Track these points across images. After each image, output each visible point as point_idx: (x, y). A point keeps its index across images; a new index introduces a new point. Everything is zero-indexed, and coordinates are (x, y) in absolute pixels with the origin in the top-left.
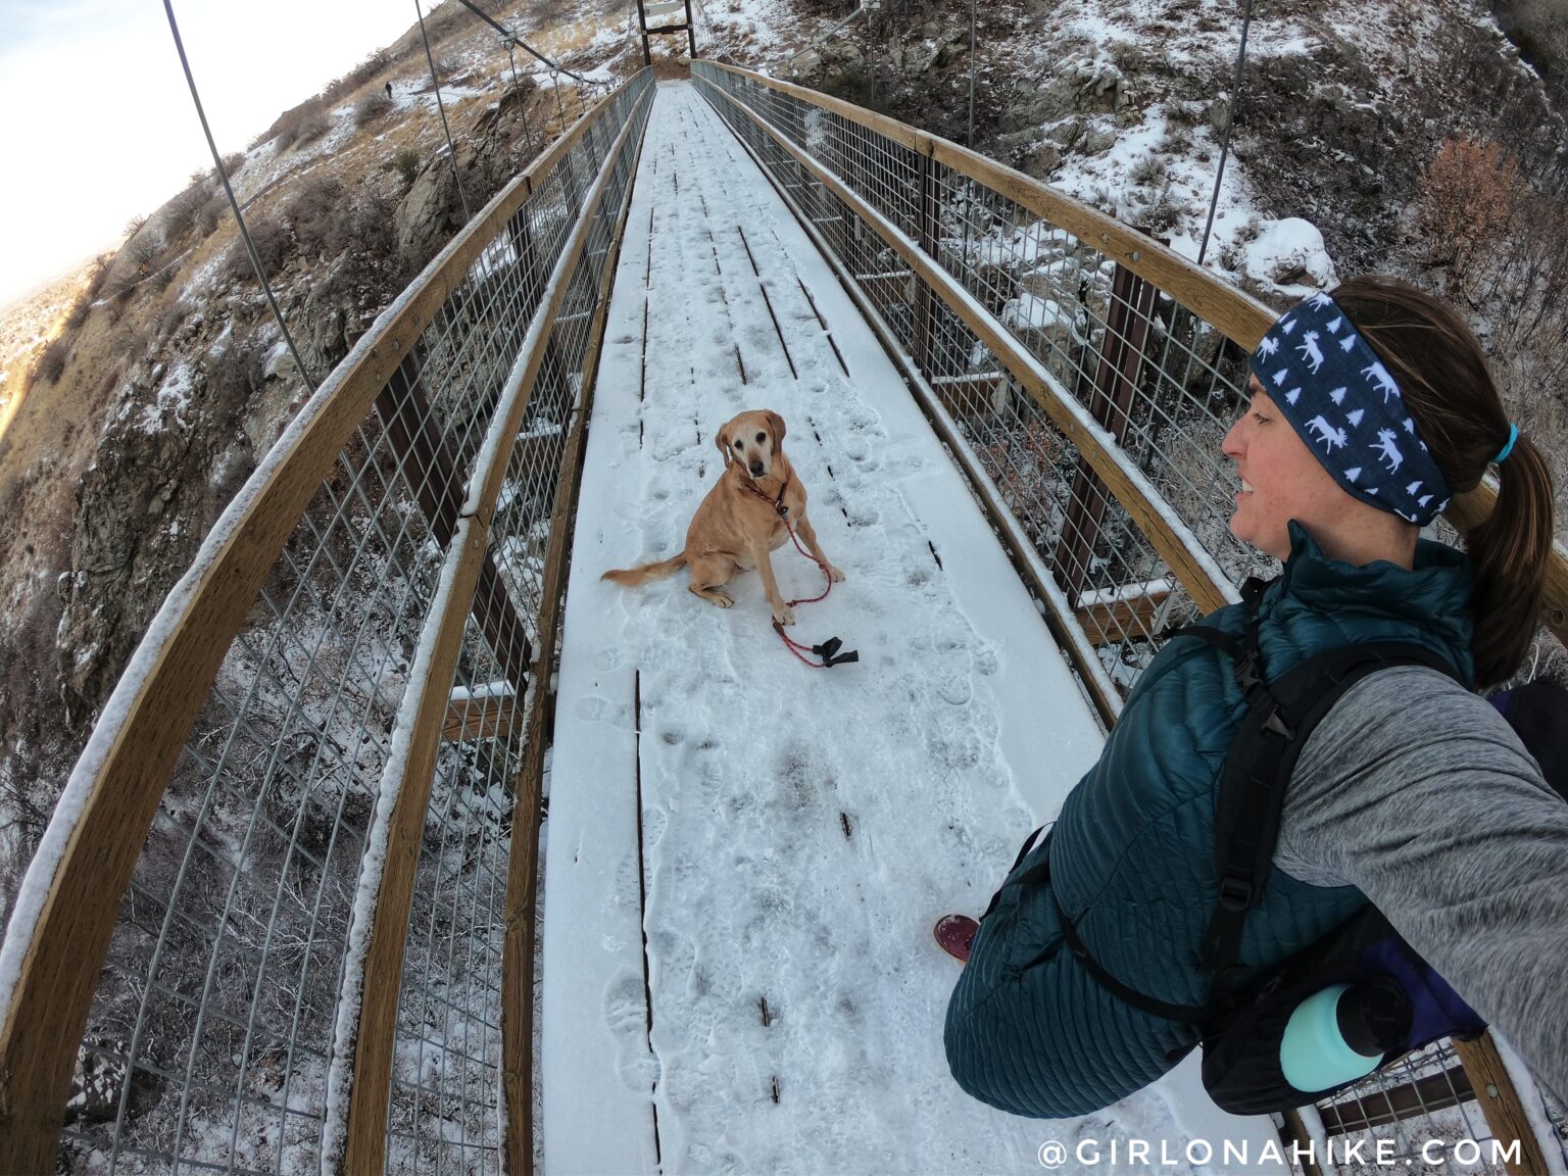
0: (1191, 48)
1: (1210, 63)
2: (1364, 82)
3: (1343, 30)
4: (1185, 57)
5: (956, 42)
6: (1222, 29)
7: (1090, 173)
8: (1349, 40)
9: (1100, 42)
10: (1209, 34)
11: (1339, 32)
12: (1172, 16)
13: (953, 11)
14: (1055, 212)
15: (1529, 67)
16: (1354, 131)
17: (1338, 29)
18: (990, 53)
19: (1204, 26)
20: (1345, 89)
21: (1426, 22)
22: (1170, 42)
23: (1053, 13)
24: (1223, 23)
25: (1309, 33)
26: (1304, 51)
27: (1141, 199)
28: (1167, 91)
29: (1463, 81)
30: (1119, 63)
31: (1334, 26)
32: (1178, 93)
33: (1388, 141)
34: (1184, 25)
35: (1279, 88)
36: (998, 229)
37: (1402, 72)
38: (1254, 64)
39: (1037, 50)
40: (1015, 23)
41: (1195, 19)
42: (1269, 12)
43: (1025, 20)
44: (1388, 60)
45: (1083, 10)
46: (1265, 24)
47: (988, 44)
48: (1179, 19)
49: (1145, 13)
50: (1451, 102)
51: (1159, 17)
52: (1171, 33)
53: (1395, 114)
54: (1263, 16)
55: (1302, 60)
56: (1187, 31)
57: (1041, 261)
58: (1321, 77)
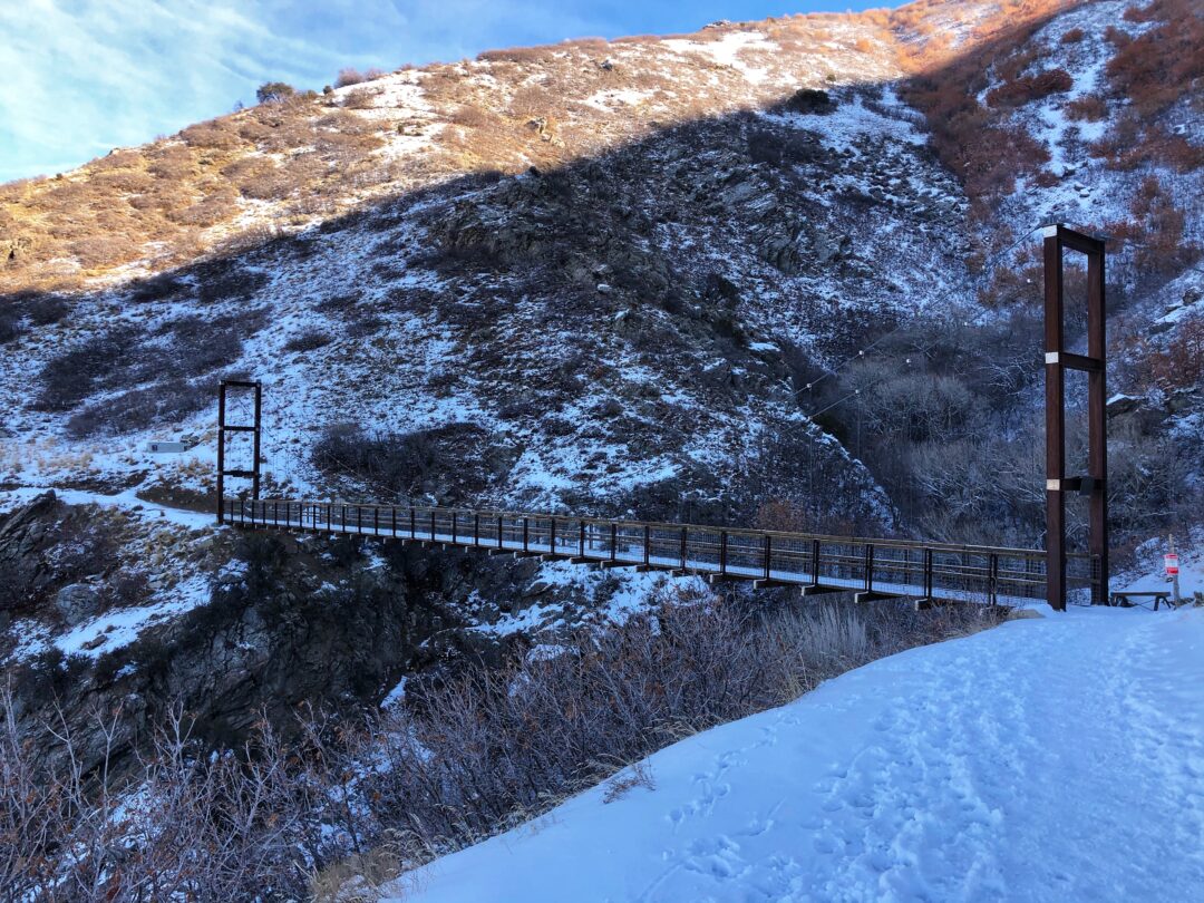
0: (605, 486)
1: (619, 492)
2: (711, 484)
3: (695, 455)
4: (603, 491)
5: (448, 495)
6: (623, 470)
7: (560, 570)
8: (700, 460)
9: (549, 489)
10: (615, 475)
11: (693, 457)
12: (591, 466)
13: (442, 472)
14: (545, 595)
15: (830, 436)
16: (710, 514)
17: (692, 454)
18: (472, 501)
19: (611, 470)
20: (701, 492)
21: (751, 432)
22: (592, 483)
23: (512, 471)
24: (622, 466)
25: (675, 461)
26: (673, 475)
27: (596, 578)
28: (596, 515)
29: (778, 464)
30: (564, 501)
31: (690, 453)
32: (602, 514)
33: (730, 515)
34: (599, 471)
35: (662, 501)
36: (508, 615)
37: (735, 471)
38: (645, 490)
39: (506, 497)
40: (486, 479)
41: (605, 466)
42: (649, 453)
43: (492, 477)
44: (726, 466)
45: (533, 468)
46: (647, 461)
47: (470, 495)
48: (595, 467)
49: (573, 466)
50: (770, 480)
51: (582, 469)
52: (592, 477)
53: (733, 498)
54: (646, 456)
55: (674, 480)
56: (601, 475)
57: (544, 624)
58: (686, 488)
